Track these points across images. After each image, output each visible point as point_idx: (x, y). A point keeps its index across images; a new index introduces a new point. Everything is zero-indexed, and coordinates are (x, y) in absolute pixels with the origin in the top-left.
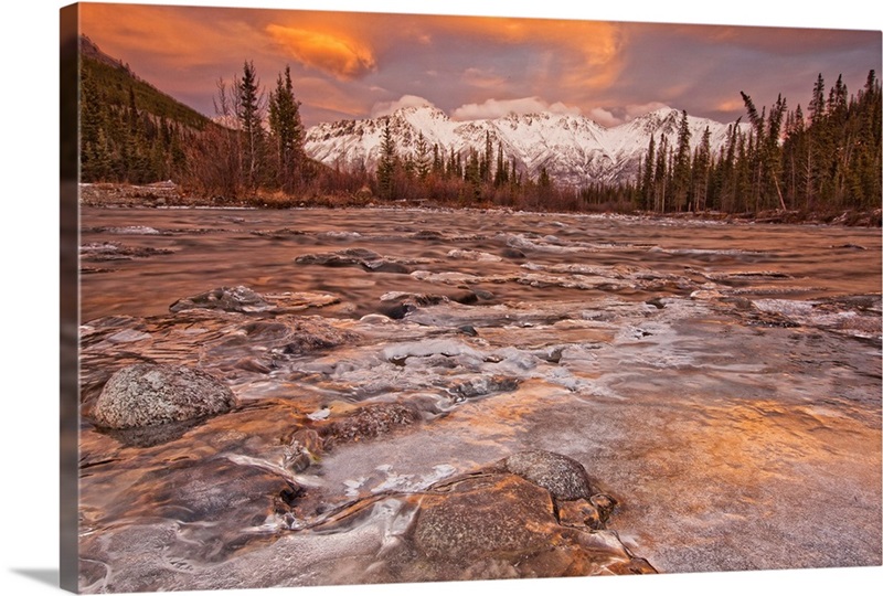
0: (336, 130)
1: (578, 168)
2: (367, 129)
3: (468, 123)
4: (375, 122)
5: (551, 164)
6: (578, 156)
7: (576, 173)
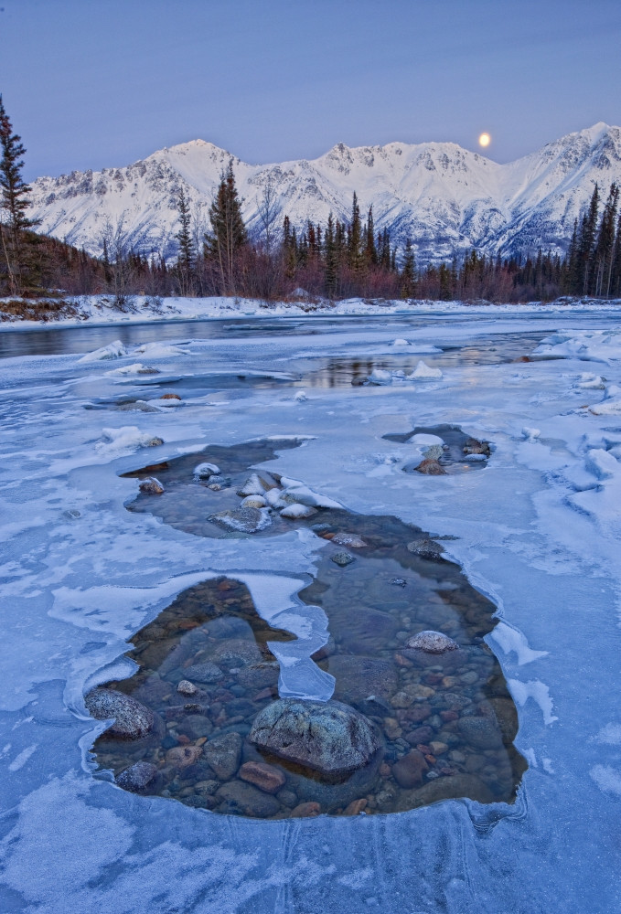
0: (64, 188)
1: (450, 232)
2: (112, 184)
3: (271, 167)
4: (123, 171)
5: (406, 228)
6: (450, 213)
7: (446, 240)
